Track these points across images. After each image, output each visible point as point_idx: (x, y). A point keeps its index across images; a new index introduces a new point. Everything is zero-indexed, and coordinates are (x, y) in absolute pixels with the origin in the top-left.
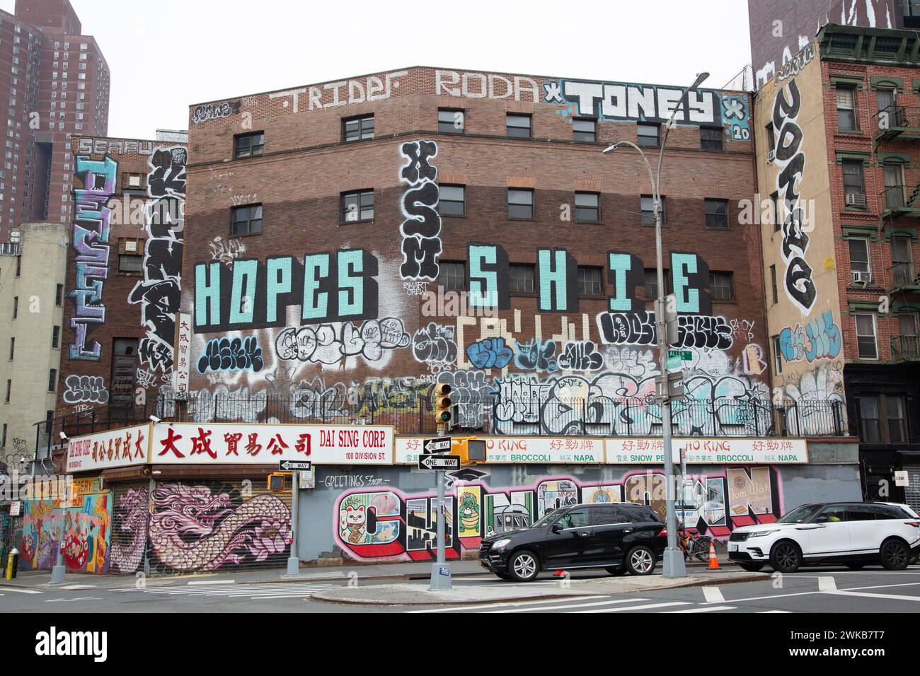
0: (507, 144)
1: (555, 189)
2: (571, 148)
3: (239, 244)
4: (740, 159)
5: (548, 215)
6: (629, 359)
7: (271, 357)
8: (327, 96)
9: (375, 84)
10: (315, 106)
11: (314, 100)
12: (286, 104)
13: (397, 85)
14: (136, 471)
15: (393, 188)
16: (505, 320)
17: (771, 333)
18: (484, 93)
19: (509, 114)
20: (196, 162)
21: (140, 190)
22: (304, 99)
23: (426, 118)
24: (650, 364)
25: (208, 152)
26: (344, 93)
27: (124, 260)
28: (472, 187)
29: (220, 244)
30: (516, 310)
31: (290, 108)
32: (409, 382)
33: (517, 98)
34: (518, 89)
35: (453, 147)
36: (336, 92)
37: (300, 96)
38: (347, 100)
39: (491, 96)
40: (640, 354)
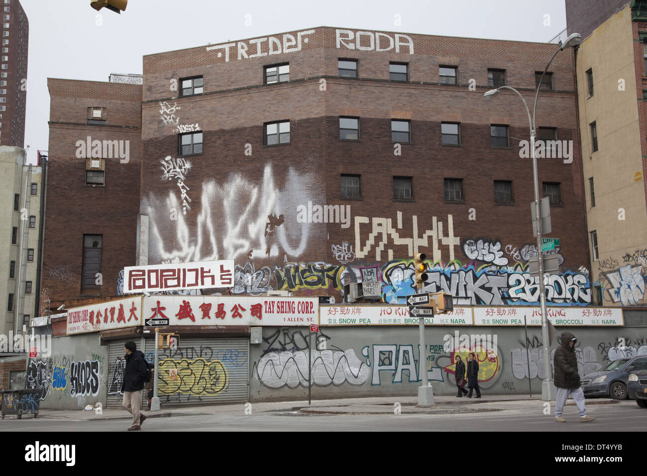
0: (390, 86)
1: (427, 120)
2: (438, 89)
3: (185, 162)
4: (565, 97)
5: (421, 140)
6: (483, 249)
7: (212, 248)
8: (252, 49)
9: (289, 40)
10: (243, 57)
11: (242, 52)
12: (220, 55)
13: (306, 40)
14: (131, 331)
15: (305, 119)
16: (391, 219)
17: (590, 229)
18: (372, 47)
19: (392, 63)
20: (150, 99)
21: (102, 120)
22: (234, 52)
23: (329, 66)
24: (499, 252)
25: (159, 92)
26: (265, 46)
27: (90, 175)
28: (365, 119)
29: (170, 162)
30: (398, 212)
31: (223, 57)
32: (319, 266)
33: (397, 50)
34: (398, 44)
35: (350, 88)
36: (259, 46)
37: (231, 48)
38: (268, 52)
39: (378, 49)
40: (491, 246)
